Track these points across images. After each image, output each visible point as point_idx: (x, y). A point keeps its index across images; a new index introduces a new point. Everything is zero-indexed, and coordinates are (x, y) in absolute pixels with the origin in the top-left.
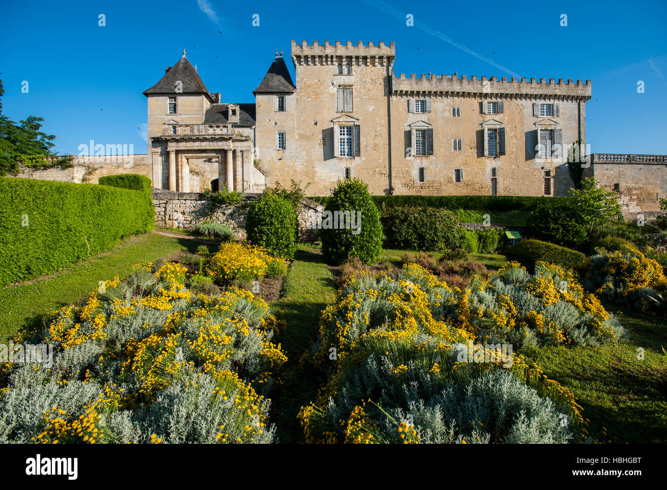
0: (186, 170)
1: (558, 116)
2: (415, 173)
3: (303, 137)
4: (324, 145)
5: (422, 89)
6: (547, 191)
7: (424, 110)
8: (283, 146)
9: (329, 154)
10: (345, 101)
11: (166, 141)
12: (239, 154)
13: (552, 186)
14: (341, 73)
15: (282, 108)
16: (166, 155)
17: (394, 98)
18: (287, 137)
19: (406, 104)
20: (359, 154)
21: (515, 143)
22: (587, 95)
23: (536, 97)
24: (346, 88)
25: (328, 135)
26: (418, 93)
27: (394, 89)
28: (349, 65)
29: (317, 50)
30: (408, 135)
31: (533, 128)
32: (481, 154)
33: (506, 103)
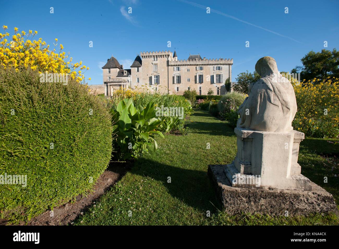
0: (112, 89)
1: (222, 70)
2: (176, 89)
3: (144, 79)
4: (150, 81)
5: (177, 64)
6: (218, 94)
7: (178, 70)
8: (138, 82)
9: (151, 83)
10: (156, 68)
11: (107, 83)
12: (124, 86)
13: (219, 92)
14: (154, 60)
15: (138, 71)
16: (107, 86)
17: (169, 67)
18: (139, 79)
19: (173, 68)
20: (159, 84)
21: (207, 79)
22: (231, 63)
23: (214, 64)
24: (156, 65)
25: (151, 78)
26: (177, 65)
27: (169, 64)
28: (157, 58)
29: (147, 54)
30: (174, 78)
31: (213, 74)
32: (196, 83)
33: (204, 67)
